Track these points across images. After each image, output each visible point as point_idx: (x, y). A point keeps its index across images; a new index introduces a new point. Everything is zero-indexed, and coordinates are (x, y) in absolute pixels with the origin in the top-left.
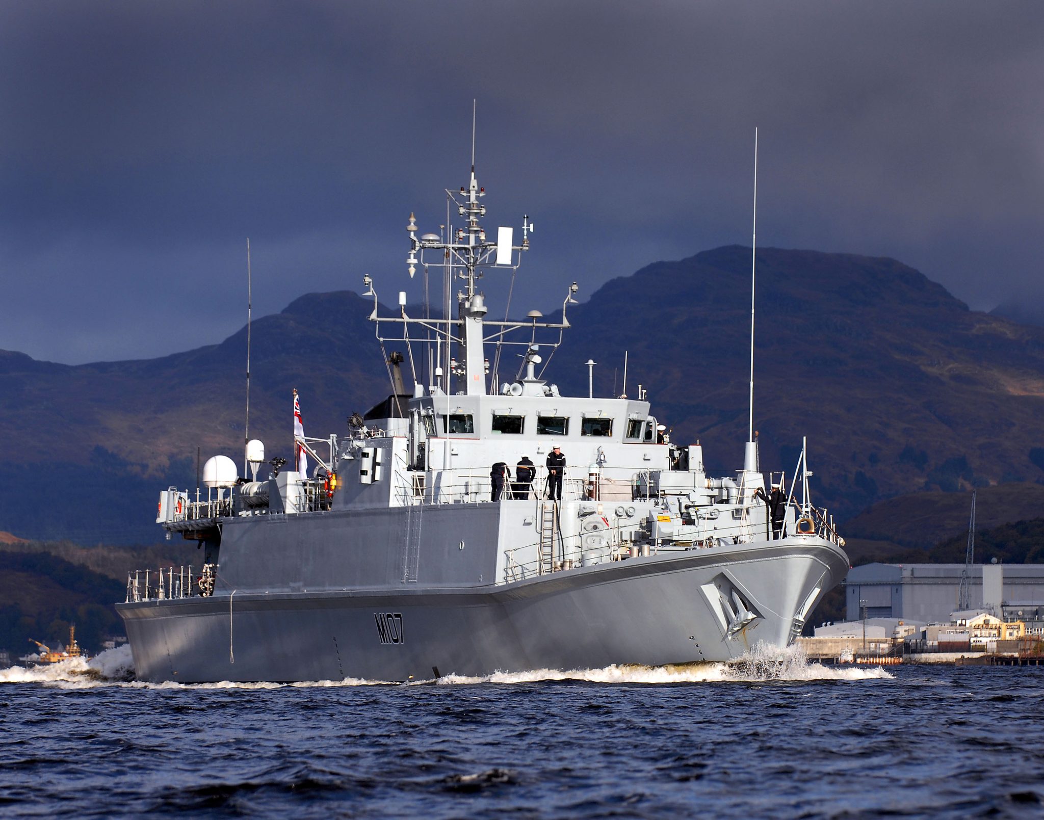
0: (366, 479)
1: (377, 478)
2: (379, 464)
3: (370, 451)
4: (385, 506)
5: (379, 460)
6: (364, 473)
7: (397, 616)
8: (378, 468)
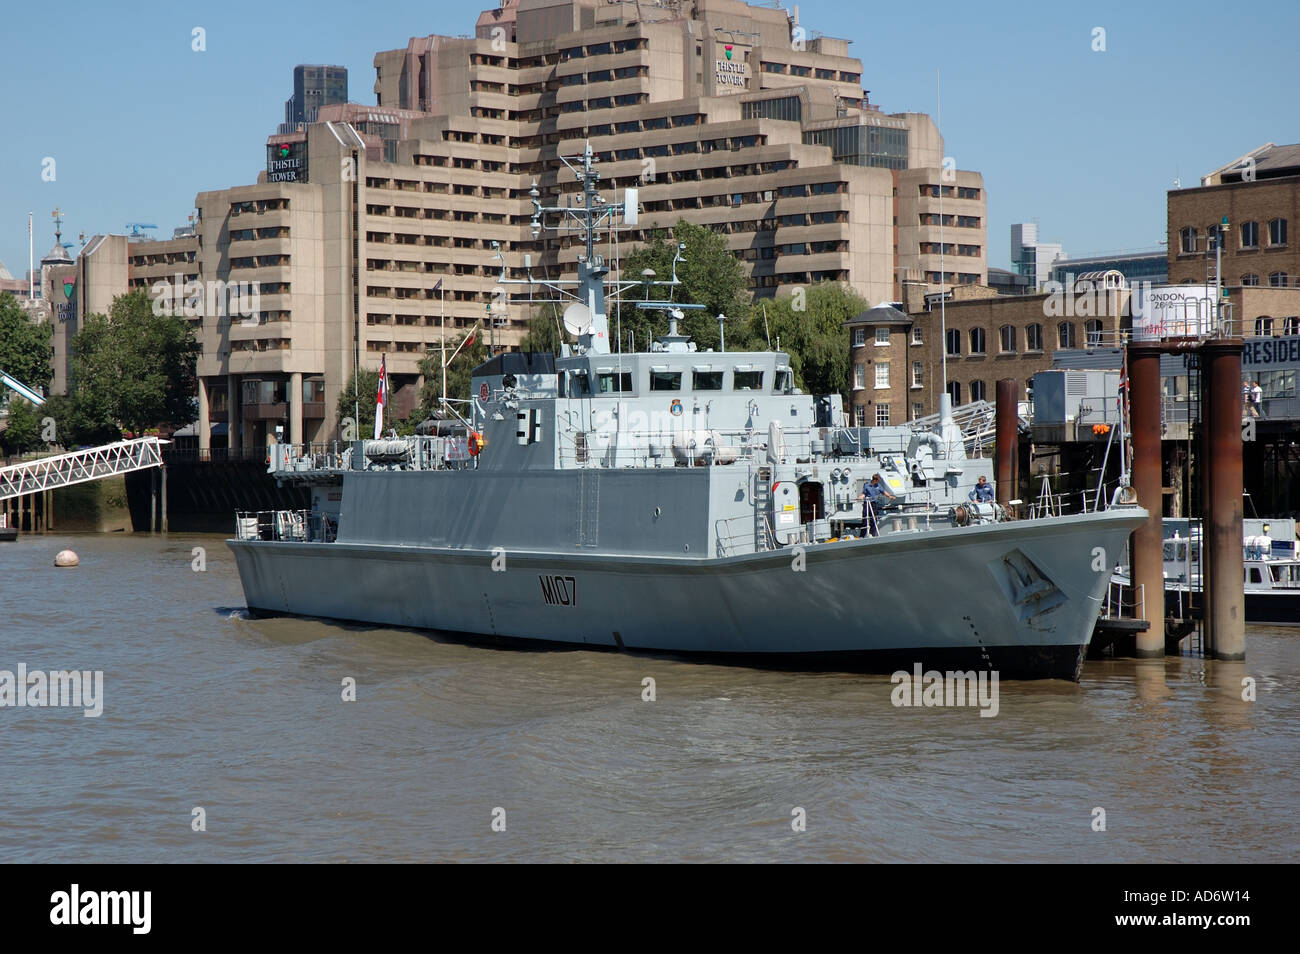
0: (523, 441)
1: (538, 439)
2: (538, 425)
3: (527, 412)
4: (549, 467)
5: (538, 421)
6: (522, 434)
7: (567, 579)
8: (538, 430)
